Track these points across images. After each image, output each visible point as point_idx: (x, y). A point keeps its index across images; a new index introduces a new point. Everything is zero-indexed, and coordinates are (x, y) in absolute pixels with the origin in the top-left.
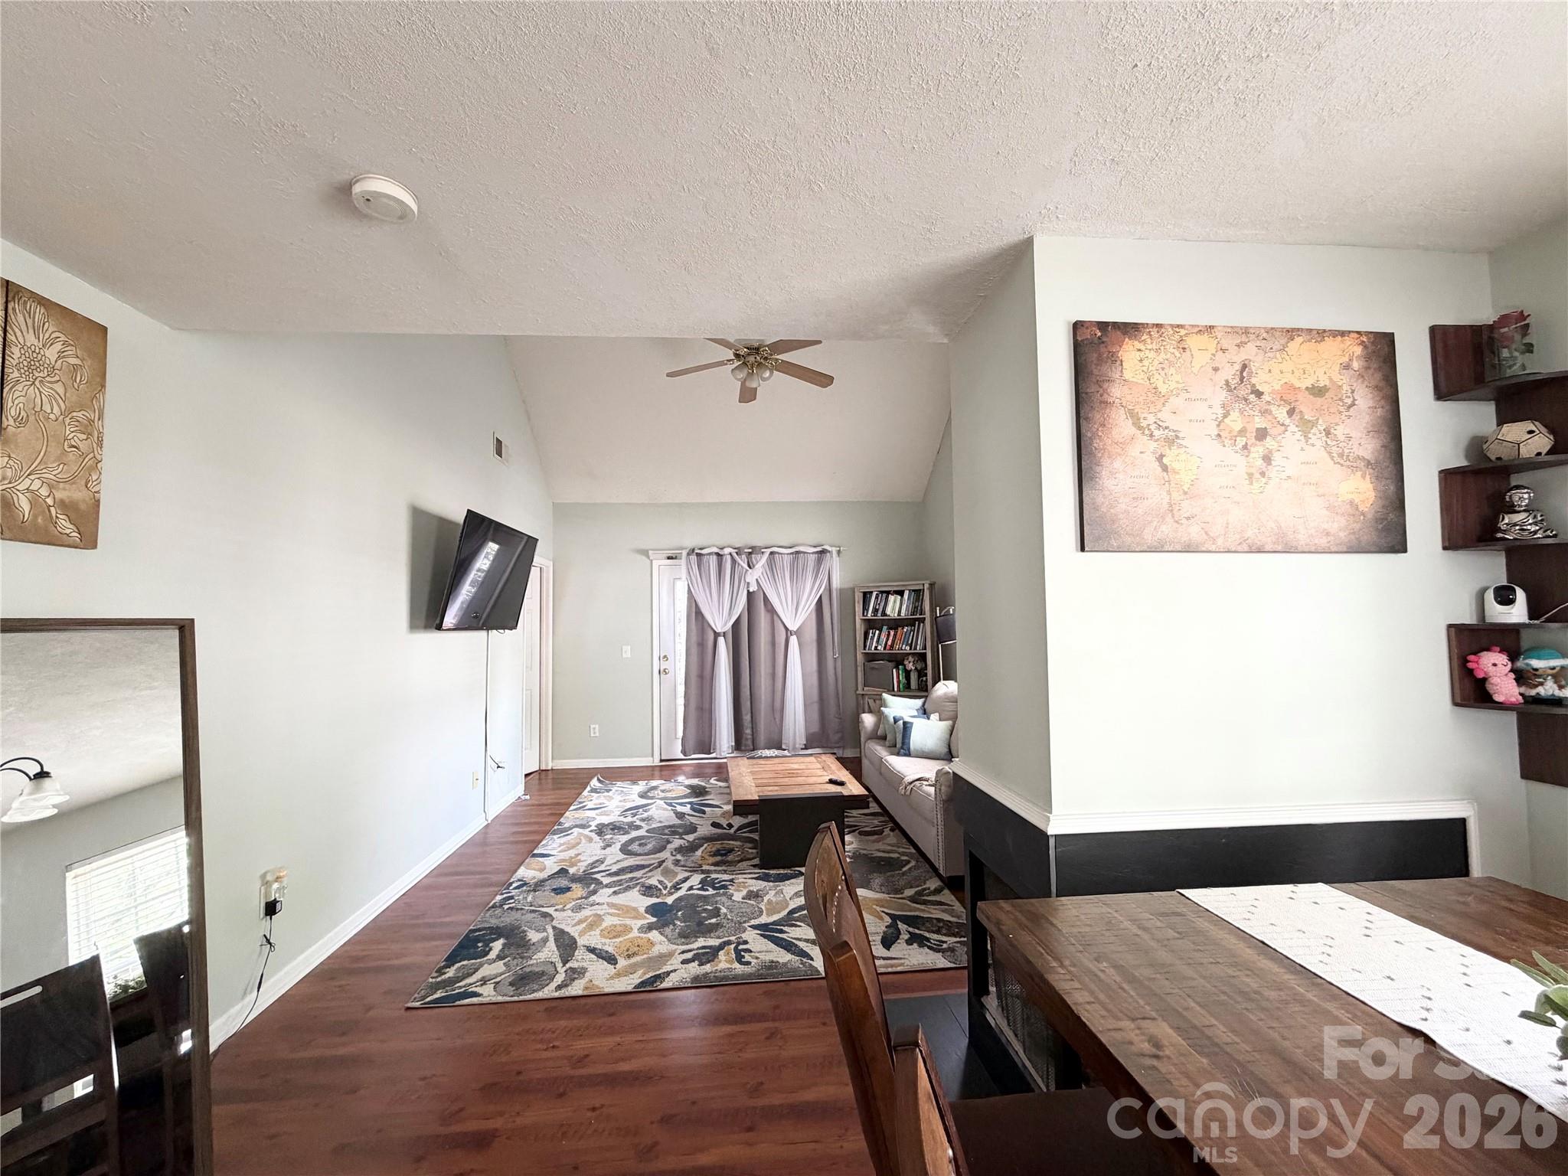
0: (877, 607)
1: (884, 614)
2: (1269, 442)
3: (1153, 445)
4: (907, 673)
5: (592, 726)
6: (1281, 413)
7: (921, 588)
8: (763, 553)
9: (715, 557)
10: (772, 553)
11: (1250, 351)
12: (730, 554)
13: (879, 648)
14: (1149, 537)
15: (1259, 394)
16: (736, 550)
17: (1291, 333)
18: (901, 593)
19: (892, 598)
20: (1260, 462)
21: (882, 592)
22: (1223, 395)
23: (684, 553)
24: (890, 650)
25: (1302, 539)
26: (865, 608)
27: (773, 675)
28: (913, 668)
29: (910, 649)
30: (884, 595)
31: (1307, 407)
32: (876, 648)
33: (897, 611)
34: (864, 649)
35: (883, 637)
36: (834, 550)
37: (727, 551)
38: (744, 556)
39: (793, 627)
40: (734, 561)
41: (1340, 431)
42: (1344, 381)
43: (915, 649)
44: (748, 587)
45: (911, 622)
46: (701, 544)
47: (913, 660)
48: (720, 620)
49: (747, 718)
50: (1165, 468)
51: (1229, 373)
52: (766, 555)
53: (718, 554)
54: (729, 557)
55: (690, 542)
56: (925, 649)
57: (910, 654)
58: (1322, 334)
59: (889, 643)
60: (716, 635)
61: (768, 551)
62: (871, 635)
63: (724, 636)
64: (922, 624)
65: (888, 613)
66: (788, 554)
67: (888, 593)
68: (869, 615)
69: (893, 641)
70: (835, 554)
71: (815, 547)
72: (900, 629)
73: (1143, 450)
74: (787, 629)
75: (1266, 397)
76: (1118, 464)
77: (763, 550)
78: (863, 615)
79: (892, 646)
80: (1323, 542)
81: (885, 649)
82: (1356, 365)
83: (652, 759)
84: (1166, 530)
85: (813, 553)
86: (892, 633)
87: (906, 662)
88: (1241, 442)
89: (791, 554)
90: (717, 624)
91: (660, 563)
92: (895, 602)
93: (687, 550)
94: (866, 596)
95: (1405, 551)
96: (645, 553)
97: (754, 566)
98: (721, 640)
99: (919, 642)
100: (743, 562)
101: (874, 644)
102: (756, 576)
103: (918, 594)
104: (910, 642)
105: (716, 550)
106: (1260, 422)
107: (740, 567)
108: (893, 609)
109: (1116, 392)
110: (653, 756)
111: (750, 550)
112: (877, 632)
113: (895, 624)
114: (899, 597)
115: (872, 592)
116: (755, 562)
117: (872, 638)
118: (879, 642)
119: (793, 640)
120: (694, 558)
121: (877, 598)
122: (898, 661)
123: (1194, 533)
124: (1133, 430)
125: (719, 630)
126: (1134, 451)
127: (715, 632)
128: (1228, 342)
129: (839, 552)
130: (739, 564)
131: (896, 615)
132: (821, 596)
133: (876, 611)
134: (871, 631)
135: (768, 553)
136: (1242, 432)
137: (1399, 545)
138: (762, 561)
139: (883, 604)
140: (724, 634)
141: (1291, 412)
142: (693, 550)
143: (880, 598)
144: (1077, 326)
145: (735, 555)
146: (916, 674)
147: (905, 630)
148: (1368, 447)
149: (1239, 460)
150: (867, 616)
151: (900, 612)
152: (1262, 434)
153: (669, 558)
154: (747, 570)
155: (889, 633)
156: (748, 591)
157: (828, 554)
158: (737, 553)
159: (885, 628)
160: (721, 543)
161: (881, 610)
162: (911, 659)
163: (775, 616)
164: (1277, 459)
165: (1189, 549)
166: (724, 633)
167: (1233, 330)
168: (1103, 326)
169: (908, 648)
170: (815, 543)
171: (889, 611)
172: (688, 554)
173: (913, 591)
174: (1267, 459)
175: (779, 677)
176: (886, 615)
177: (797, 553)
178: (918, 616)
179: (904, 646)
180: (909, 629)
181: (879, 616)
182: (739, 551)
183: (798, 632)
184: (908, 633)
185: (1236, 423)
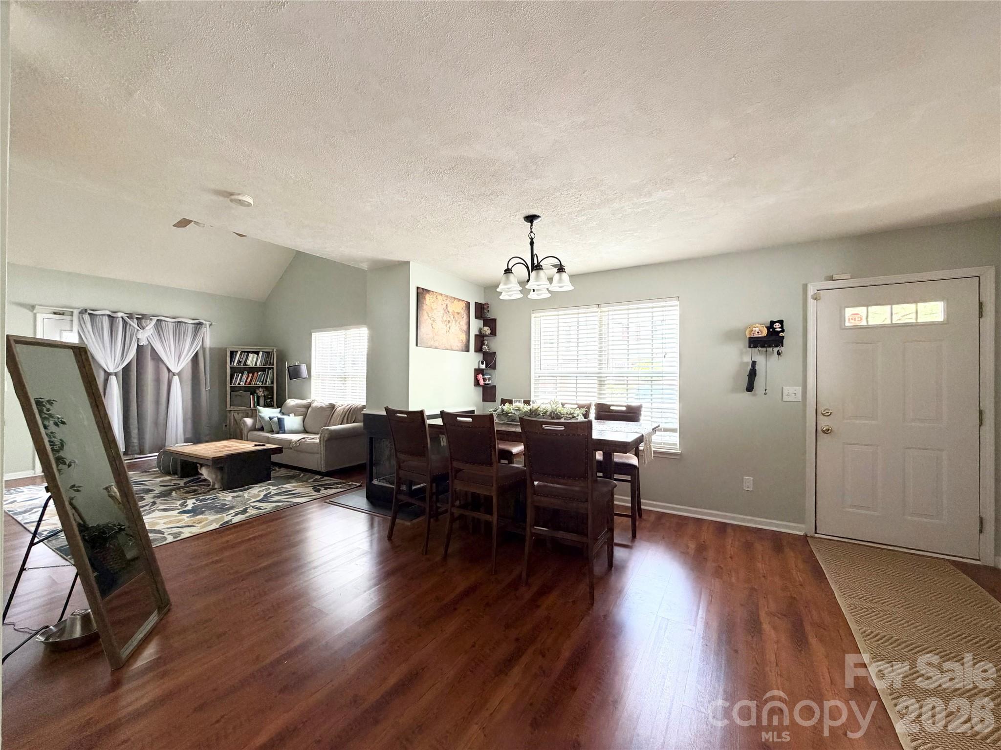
0: (241, 360)
1: (245, 364)
2: (450, 324)
3: (431, 322)
4: (258, 398)
6: (452, 317)
7: (271, 351)
8: (151, 319)
9: (107, 317)
10: (158, 320)
11: (448, 301)
12: (122, 318)
13: (241, 383)
14: (429, 344)
15: (449, 312)
16: (127, 315)
17: (454, 299)
18: (257, 353)
19: (251, 355)
21: (245, 352)
22: (443, 311)
23: (76, 312)
24: (248, 385)
25: (454, 348)
26: (232, 360)
27: (157, 402)
28: (263, 395)
29: (262, 384)
30: (246, 354)
31: (456, 316)
32: (239, 384)
33: (254, 363)
34: (231, 384)
35: (244, 377)
36: (208, 323)
37: (120, 315)
38: (135, 320)
39: (175, 370)
40: (125, 323)
41: (461, 323)
42: (462, 312)
43: (266, 384)
44: (138, 341)
45: (263, 370)
46: (93, 306)
47: (262, 390)
48: (111, 365)
49: (134, 432)
50: (433, 327)
51: (444, 306)
52: (154, 322)
53: (109, 316)
54: (121, 319)
55: (83, 305)
56: (273, 384)
57: (262, 387)
58: (459, 300)
59: (249, 380)
60: (108, 375)
61: (155, 319)
62: (235, 376)
63: (115, 375)
64: (270, 371)
65: (248, 364)
66: (172, 322)
67: (248, 352)
68: (235, 365)
69: (251, 380)
70: (208, 326)
71: (193, 320)
72: (256, 373)
73: (429, 322)
74: (169, 370)
75: (450, 313)
76: (424, 325)
77: (151, 318)
78: (231, 365)
79: (250, 383)
80: (457, 348)
81: (245, 384)
82: (464, 308)
83: (33, 471)
84: (432, 343)
85: (192, 324)
86: (251, 375)
87: (258, 392)
88: (446, 323)
89: (175, 322)
90: (109, 367)
91: (45, 315)
92: (253, 358)
93: (80, 310)
94: (233, 354)
96: (33, 308)
97: (144, 329)
98: (113, 379)
99: (268, 380)
100: (134, 324)
101: (238, 382)
102: (146, 335)
103: (268, 354)
104: (262, 380)
105: (108, 313)
106: (449, 319)
107: (131, 327)
108: (252, 361)
109: (425, 307)
110: (34, 469)
111: (140, 316)
112: (240, 374)
113: (252, 370)
114: (256, 355)
115: (237, 351)
116: (144, 325)
117: (236, 378)
118: (242, 380)
119: (176, 379)
120: (86, 317)
121: (241, 354)
122: (252, 391)
123: (437, 344)
124: (427, 317)
125: (111, 369)
127: (105, 371)
128: (445, 298)
129: (211, 325)
130: (130, 325)
131: (254, 365)
132: (197, 352)
133: (239, 362)
134: (236, 374)
135: (156, 320)
136: (446, 321)
137: (468, 351)
138: (150, 327)
139: (244, 358)
140: (116, 374)
141: (454, 318)
142: (86, 311)
143: (243, 355)
144: (417, 288)
145: (126, 318)
146: (263, 398)
147: (259, 374)
148: (465, 328)
149: (445, 327)
150: (233, 365)
151: (256, 363)
152: (449, 322)
153: (56, 314)
154: (138, 330)
155: (248, 375)
156: (138, 344)
157: (203, 326)
158: (128, 317)
159: (246, 372)
161: (243, 362)
162: (261, 390)
163: (160, 363)
164: (451, 328)
165: (436, 348)
167: (445, 296)
168: (423, 289)
170: (193, 317)
171: (249, 362)
172: (81, 313)
173: (265, 352)
174: (449, 328)
175: (163, 404)
176: (247, 365)
177: (179, 322)
178: (268, 366)
179: (258, 383)
180: (262, 373)
181: (242, 365)
182: (130, 316)
183: (179, 374)
184: (261, 375)
185: (445, 318)
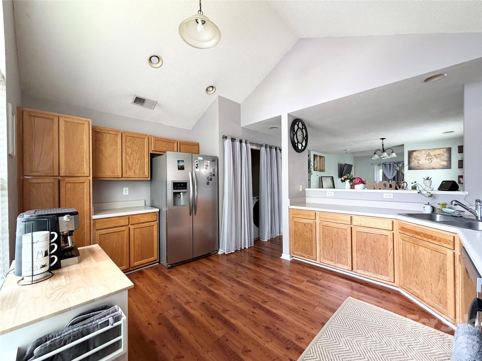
2: (432, 160)
3: (417, 161)
6: (434, 157)
8: (401, 163)
9: (389, 165)
11: (430, 151)
14: (416, 168)
15: (431, 155)
17: (436, 149)
20: (430, 161)
22: (426, 156)
23: (381, 164)
25: (436, 168)
31: (438, 156)
41: (442, 158)
42: (443, 153)
48: (390, 177)
50: (418, 163)
51: (427, 154)
54: (392, 164)
58: (440, 149)
76: (412, 163)
80: (438, 168)
82: (445, 151)
84: (418, 168)
91: (376, 166)
95: (451, 168)
96: (373, 164)
97: (398, 166)
100: (396, 165)
105: (389, 163)
109: (412, 157)
111: (398, 163)
120: (384, 165)
123: (421, 168)
126: (415, 161)
128: (427, 151)
137: (450, 168)
140: (391, 179)
141: (435, 157)
142: (384, 163)
144: (409, 151)
145: (394, 164)
148: (446, 159)
149: (428, 162)
152: (431, 159)
153: (378, 165)
156: (397, 171)
160: (391, 162)
164: (433, 161)
165: (421, 169)
167: (427, 149)
168: (411, 151)
172: (382, 164)
174: (431, 161)
185: (427, 158)
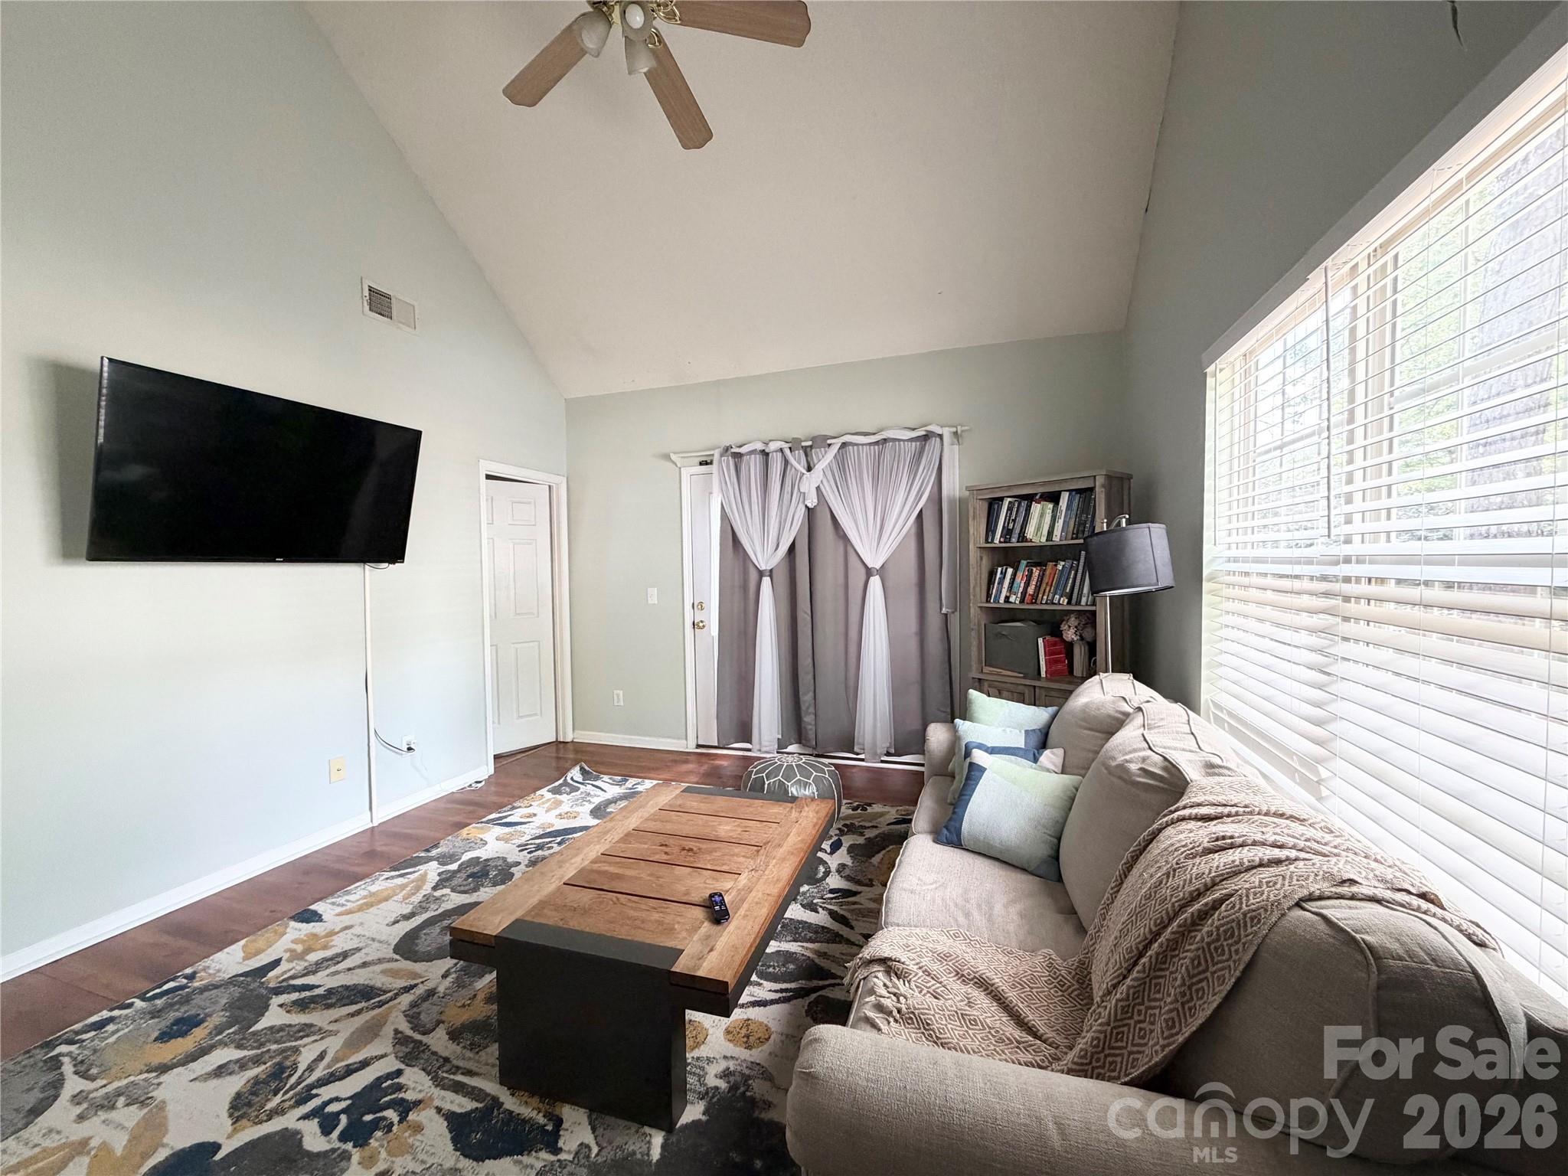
0: (1011, 526)
1: (1022, 537)
4: (1069, 647)
5: (615, 692)
7: (1091, 485)
8: (829, 445)
9: (758, 456)
10: (843, 445)
12: (780, 451)
13: (1012, 599)
16: (789, 445)
18: (1054, 498)
19: (1036, 508)
21: (1021, 498)
23: (717, 453)
24: (1032, 603)
26: (990, 529)
28: (1076, 638)
29: (1069, 603)
30: (1024, 504)
32: (1007, 598)
33: (1045, 532)
34: (988, 601)
35: (1021, 581)
36: (946, 432)
38: (800, 453)
39: (874, 563)
40: (786, 461)
43: (1078, 603)
44: (805, 500)
45: (1070, 553)
46: (740, 441)
47: (1076, 623)
48: (766, 555)
52: (834, 450)
53: (762, 452)
54: (778, 454)
55: (722, 438)
56: (1099, 603)
57: (1071, 611)
59: (1031, 590)
60: (760, 574)
61: (837, 443)
62: (998, 575)
63: (771, 576)
65: (1030, 537)
66: (870, 444)
67: (1030, 498)
68: (997, 541)
69: (1038, 587)
70: (947, 438)
71: (913, 429)
72: (1051, 565)
74: (865, 566)
77: (829, 442)
78: (987, 541)
79: (1035, 597)
81: (1022, 601)
83: (685, 742)
85: (911, 440)
86: (1036, 572)
87: (1064, 627)
89: (874, 443)
90: (760, 558)
91: (691, 471)
92: (1042, 515)
93: (721, 450)
94: (994, 504)
96: (667, 457)
97: (814, 467)
98: (766, 583)
99: (1085, 591)
100: (798, 463)
101: (1005, 593)
102: (816, 482)
103: (1085, 494)
104: (1068, 590)
105: (759, 446)
107: (794, 470)
108: (1039, 528)
110: (686, 739)
111: (811, 443)
112: (1011, 571)
113: (1043, 556)
114: (1051, 506)
115: (1001, 499)
116: (816, 461)
117: (1002, 583)
118: (1013, 588)
119: (875, 583)
120: (730, 460)
121: (1010, 509)
122: (1047, 623)
125: (763, 567)
127: (758, 570)
129: (955, 435)
130: (792, 465)
131: (1044, 539)
132: (921, 511)
133: (1007, 533)
134: (1000, 569)
135: (839, 445)
138: (825, 460)
139: (1020, 520)
140: (771, 573)
142: (728, 449)
143: (1015, 508)
145: (787, 452)
146: (1082, 648)
147: (1060, 567)
150: (992, 542)
151: (1050, 533)
153: (701, 464)
154: (803, 474)
155: (1031, 573)
156: (805, 506)
157: (936, 440)
158: (790, 448)
159: (1024, 563)
160: (767, 437)
161: (1017, 531)
162: (1071, 621)
163: (849, 548)
166: (771, 571)
169: (1066, 601)
170: (912, 422)
171: (1030, 532)
172: (722, 456)
173: (1079, 491)
175: (852, 641)
176: (1028, 540)
177: (884, 441)
178: (1085, 540)
179: (1057, 597)
180: (1068, 564)
181: (1014, 542)
182: (794, 444)
183: (882, 571)
184: (1066, 571)
